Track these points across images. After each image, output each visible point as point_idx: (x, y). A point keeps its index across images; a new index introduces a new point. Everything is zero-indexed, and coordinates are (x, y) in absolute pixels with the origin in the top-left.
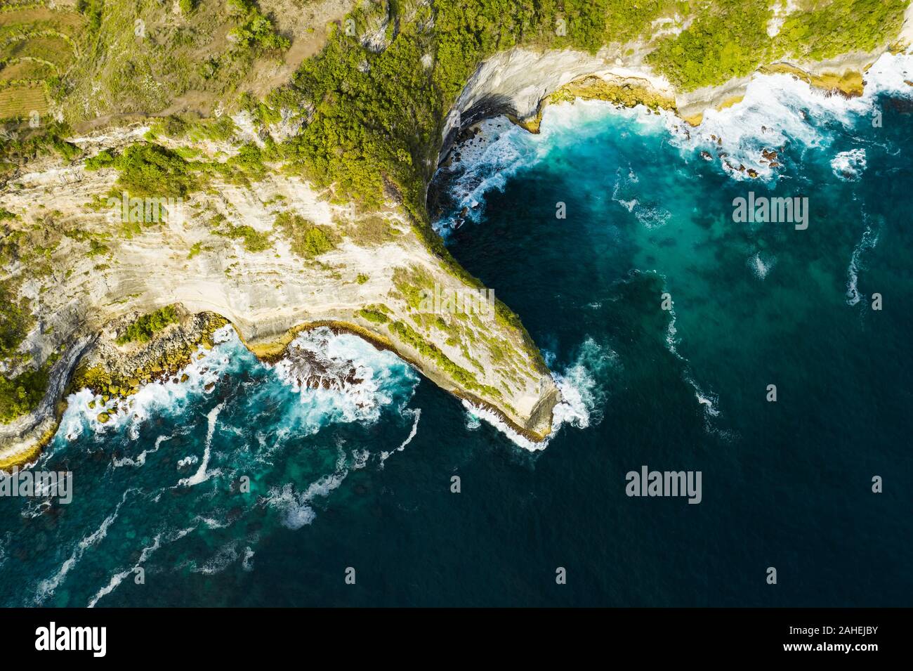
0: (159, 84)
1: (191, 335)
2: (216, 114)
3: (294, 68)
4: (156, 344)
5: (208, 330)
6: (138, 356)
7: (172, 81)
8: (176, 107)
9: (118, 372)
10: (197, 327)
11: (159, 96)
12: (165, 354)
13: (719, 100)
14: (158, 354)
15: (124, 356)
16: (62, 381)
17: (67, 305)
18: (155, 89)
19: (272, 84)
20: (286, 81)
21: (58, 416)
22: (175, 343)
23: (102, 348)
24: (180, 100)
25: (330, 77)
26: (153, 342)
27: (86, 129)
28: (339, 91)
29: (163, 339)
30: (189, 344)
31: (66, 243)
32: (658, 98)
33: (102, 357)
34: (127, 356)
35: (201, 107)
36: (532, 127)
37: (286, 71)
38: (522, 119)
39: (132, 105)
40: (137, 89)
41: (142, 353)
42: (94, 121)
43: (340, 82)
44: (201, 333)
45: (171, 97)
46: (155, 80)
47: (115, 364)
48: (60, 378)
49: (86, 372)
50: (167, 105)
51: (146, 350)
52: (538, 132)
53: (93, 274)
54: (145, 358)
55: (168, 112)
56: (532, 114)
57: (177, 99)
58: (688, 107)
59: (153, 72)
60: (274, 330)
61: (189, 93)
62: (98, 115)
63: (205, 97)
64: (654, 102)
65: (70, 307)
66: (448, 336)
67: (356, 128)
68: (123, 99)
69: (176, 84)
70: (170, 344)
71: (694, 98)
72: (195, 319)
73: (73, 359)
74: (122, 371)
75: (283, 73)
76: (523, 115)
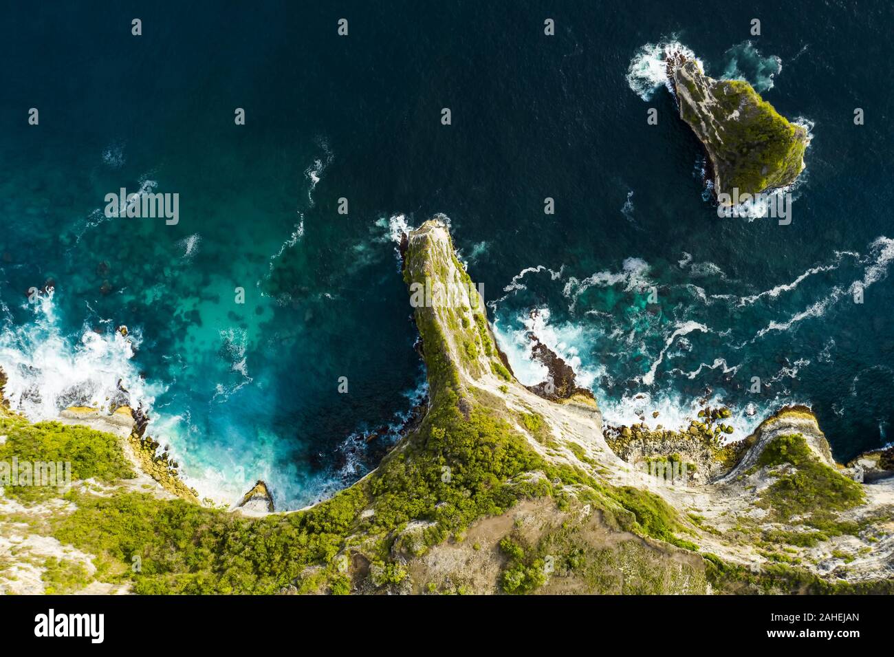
0: (622, 569)
1: (638, 447)
2: (589, 510)
3: (511, 512)
4: (667, 452)
5: (622, 445)
6: (684, 449)
7: (609, 567)
8: (616, 538)
9: (702, 447)
10: (630, 451)
11: (626, 557)
12: (663, 440)
13: (91, 416)
14: (668, 443)
15: (693, 457)
16: (747, 458)
17: (730, 499)
18: (627, 566)
19: (535, 507)
20: (523, 503)
21: (758, 432)
22: (652, 445)
23: (707, 474)
24: (609, 544)
25: (479, 501)
26: (668, 453)
27: (695, 558)
28: (474, 491)
29: (660, 452)
30: (641, 440)
31: (723, 528)
32: (137, 453)
33: (710, 466)
34: (691, 455)
35: (597, 527)
36: (261, 488)
37: (518, 513)
38: (266, 499)
39: (651, 558)
40: (641, 573)
41: (680, 450)
42: (686, 562)
43: (471, 497)
44: (629, 445)
45: (616, 551)
46: (623, 574)
47: (702, 456)
48: (748, 460)
49: (725, 461)
50: (622, 544)
51: (676, 450)
52: (259, 483)
53: (704, 509)
54: (679, 444)
55: (625, 536)
56: (256, 498)
57: (612, 547)
58: (123, 425)
59: (622, 583)
60: (577, 409)
61: (600, 548)
62: (681, 567)
63: (590, 535)
64: (142, 452)
65: (727, 497)
66: (465, 313)
67: (474, 457)
68: (656, 568)
69: (607, 562)
70: (657, 447)
71: (113, 428)
72: (629, 457)
73: (732, 473)
74: (699, 446)
75: (522, 513)
76: (264, 501)
